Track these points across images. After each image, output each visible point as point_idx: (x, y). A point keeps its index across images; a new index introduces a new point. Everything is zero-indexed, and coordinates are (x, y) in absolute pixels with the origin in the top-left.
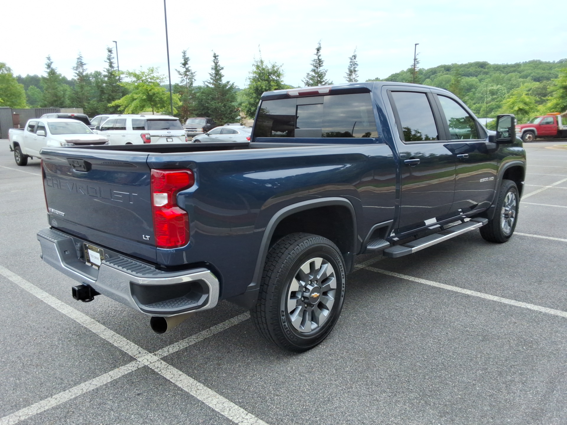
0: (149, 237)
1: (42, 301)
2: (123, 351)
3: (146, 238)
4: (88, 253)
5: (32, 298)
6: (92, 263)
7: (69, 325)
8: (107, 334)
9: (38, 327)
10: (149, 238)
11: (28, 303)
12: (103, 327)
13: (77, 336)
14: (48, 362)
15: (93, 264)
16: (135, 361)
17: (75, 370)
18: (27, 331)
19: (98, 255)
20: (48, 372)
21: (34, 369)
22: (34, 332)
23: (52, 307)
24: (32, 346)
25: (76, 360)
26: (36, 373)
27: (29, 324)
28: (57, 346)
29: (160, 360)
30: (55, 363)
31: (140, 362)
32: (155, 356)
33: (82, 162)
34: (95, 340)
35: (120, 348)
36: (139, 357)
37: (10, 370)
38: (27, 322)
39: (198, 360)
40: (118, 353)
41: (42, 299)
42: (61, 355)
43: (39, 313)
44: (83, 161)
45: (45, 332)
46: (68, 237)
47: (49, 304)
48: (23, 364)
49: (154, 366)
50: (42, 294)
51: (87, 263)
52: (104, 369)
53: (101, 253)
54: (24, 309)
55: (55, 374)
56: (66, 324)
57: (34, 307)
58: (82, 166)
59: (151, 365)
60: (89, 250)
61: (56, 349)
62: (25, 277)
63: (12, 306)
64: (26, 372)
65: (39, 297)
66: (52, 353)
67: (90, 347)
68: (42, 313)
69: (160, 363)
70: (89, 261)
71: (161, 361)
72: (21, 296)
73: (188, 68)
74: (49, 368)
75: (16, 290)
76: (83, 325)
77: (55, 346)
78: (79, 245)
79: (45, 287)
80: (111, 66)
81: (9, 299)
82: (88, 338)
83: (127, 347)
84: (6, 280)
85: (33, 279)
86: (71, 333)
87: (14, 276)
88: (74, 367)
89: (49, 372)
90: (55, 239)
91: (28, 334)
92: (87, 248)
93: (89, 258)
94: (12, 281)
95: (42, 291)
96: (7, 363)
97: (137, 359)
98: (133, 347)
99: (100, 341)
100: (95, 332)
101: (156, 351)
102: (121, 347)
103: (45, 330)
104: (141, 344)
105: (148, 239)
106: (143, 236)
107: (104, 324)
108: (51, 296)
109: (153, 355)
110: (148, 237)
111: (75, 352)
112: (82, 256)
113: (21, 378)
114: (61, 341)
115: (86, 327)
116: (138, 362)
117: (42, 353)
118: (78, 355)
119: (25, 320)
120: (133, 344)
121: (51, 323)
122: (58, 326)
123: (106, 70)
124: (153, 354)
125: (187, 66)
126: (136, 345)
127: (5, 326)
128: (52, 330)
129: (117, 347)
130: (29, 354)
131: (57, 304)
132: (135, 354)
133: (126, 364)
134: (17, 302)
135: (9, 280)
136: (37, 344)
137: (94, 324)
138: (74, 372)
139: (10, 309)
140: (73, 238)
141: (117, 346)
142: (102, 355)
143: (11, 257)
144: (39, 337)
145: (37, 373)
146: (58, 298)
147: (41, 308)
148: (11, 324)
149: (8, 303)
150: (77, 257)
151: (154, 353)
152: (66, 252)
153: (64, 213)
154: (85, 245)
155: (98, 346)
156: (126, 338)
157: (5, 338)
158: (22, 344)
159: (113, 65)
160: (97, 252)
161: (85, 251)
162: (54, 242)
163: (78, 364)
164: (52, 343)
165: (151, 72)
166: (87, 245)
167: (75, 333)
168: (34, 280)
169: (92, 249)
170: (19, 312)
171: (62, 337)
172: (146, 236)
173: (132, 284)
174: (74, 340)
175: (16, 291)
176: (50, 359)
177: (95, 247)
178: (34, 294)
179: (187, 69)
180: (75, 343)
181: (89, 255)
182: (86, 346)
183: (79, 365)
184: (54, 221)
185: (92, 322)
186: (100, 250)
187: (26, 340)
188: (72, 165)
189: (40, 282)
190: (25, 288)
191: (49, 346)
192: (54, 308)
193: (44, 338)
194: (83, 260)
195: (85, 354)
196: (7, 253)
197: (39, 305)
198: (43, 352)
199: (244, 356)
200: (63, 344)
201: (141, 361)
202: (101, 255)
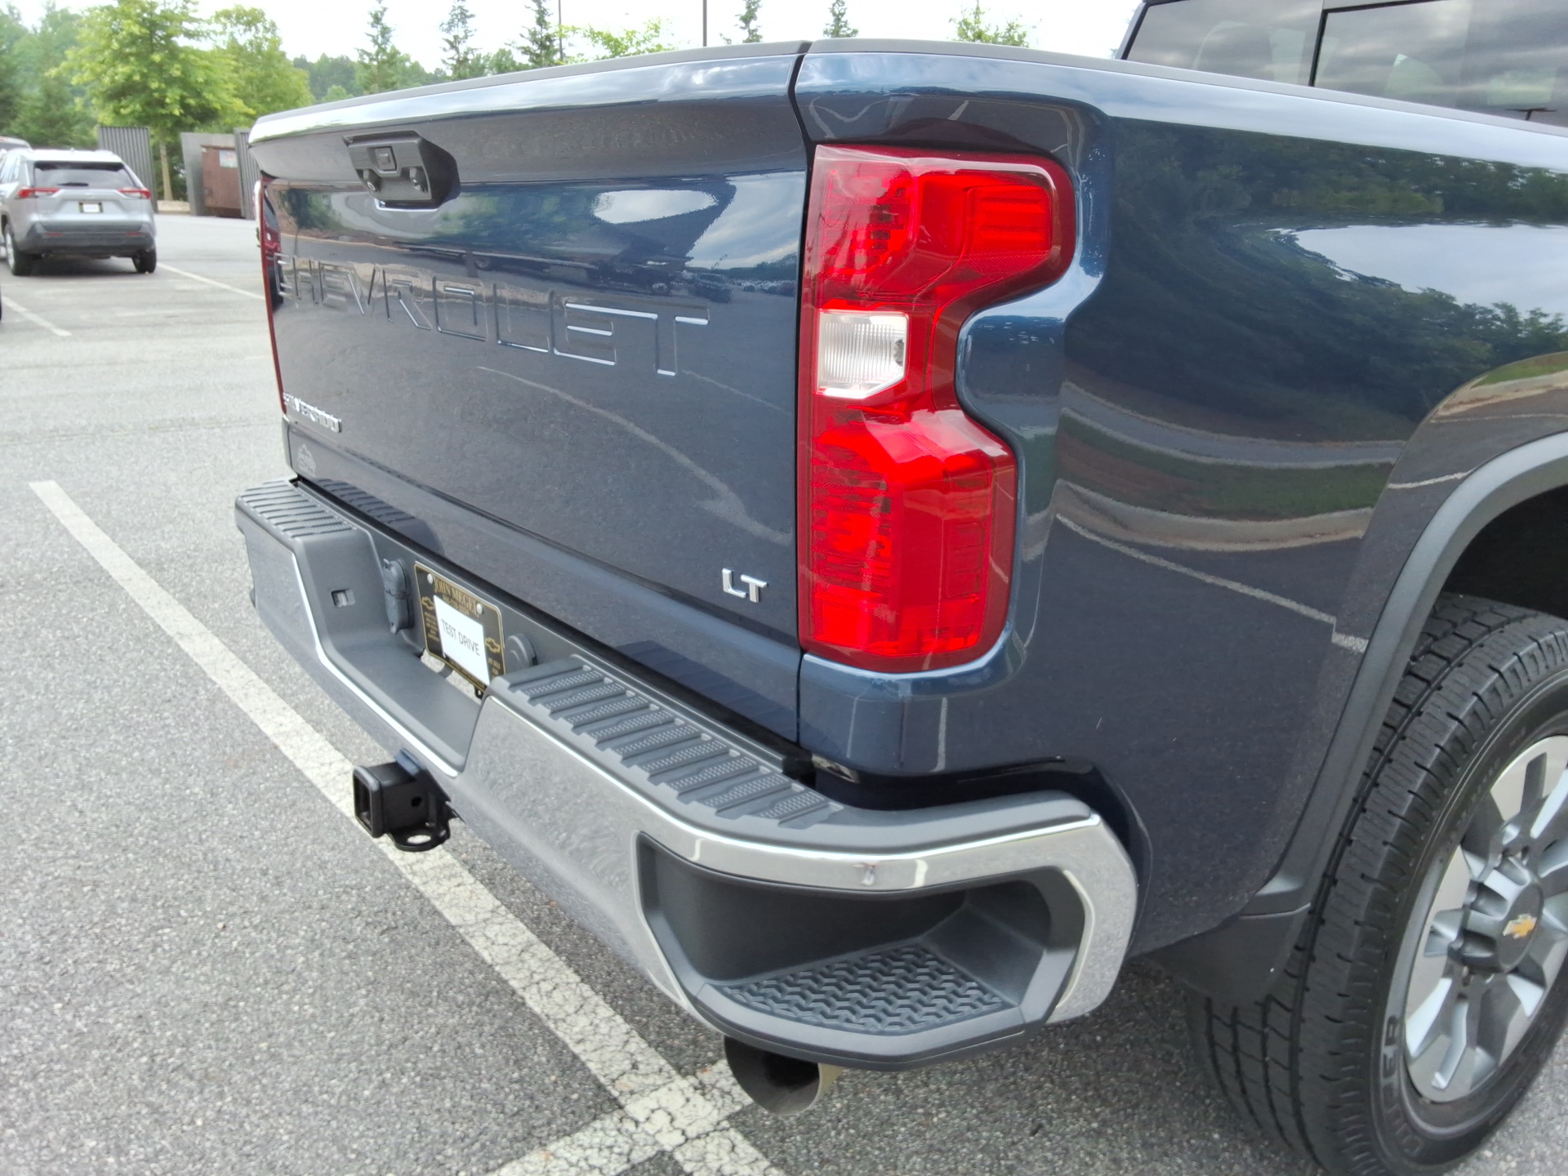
0: (762, 584)
1: (276, 747)
2: (565, 1046)
3: (745, 587)
4: (433, 613)
5: (243, 732)
6: (448, 659)
7: (356, 872)
8: (501, 940)
9: (243, 869)
10: (759, 589)
11: (224, 753)
12: (487, 900)
13: (383, 933)
14: (253, 1062)
15: (450, 665)
16: (616, 1116)
17: (357, 1128)
18: (197, 883)
19: (475, 631)
20: (241, 1125)
21: (191, 1094)
22: (225, 894)
23: (309, 781)
24: (203, 962)
25: (366, 1072)
26: (192, 1122)
27: (213, 850)
28: (299, 975)
29: (725, 1124)
30: (278, 1075)
31: (637, 1123)
32: (703, 1094)
33: (409, 152)
34: (452, 965)
35: (552, 1026)
36: (632, 1093)
37: (95, 1088)
38: (207, 840)
39: (902, 1158)
40: (541, 1055)
41: (277, 741)
42: (311, 1031)
43: (255, 802)
44: (416, 141)
45: (263, 898)
46: (356, 527)
47: (299, 764)
48: (152, 1058)
49: (703, 1159)
50: (280, 719)
51: (428, 659)
52: (483, 1146)
53: (487, 620)
54: (208, 778)
55: (270, 1139)
56: (347, 866)
57: (243, 771)
58: (413, 173)
59: (689, 1155)
60: (436, 598)
61: (295, 991)
62: (236, 642)
63: (168, 761)
64: (154, 1109)
65: (268, 730)
66: (274, 1014)
67: (429, 1004)
68: (268, 801)
69: (727, 1144)
70: (436, 650)
71: (732, 1133)
72: (207, 719)
73: (756, 30)
74: (248, 1102)
75: (197, 692)
76: (410, 877)
77: (292, 977)
78: (394, 571)
79: (295, 688)
80: (541, 22)
81: (164, 726)
82: (423, 949)
83: (583, 1021)
84: (170, 651)
85: (262, 653)
86: (360, 914)
87: (200, 634)
88: (357, 1114)
89: (247, 1127)
90: (299, 531)
91: (200, 901)
92: (429, 591)
93: (438, 635)
94: (191, 654)
95: (284, 704)
96: (91, 1046)
97: (622, 1101)
98: (604, 1028)
99: (471, 973)
100: (453, 921)
101: (703, 1068)
102: (556, 1022)
103: (263, 885)
104: (641, 1011)
105: (754, 598)
106: (726, 572)
107: (490, 882)
108: (309, 728)
109: (696, 1089)
110: (755, 583)
111: (368, 1020)
112: (409, 623)
113: (130, 1141)
114: (317, 954)
115: (422, 888)
116: (629, 1126)
117: (236, 1007)
118: (380, 1043)
119: (201, 827)
120: (605, 1011)
121: (292, 853)
122: (314, 874)
123: (527, 35)
124: (692, 1080)
125: (753, 25)
126: (619, 1019)
127: (125, 850)
128: (293, 889)
129: (540, 1020)
130: (185, 1006)
131: (325, 769)
132: (615, 1071)
133: (578, 1129)
134: (187, 744)
135: (180, 650)
136: (225, 955)
137: (455, 881)
138: (354, 1139)
139: (156, 772)
140: (375, 535)
141: (537, 1010)
142: (475, 1056)
143: (206, 567)
144: (238, 920)
145: (199, 1122)
146: (334, 739)
147: (267, 780)
148: (146, 843)
149: (157, 747)
150: (389, 625)
151: (694, 1074)
152: (341, 597)
153: (336, 421)
154: (423, 574)
155: (460, 998)
156: (576, 972)
157: (112, 911)
158: (166, 947)
159: (547, 18)
160: (472, 615)
161: (423, 601)
162: (292, 550)
163: (373, 1095)
164: (280, 960)
165: (653, 32)
166: (430, 578)
167: (376, 914)
168: (265, 657)
169: (451, 599)
170: (187, 788)
171: (323, 931)
172: (744, 578)
173: (650, 854)
174: (367, 952)
175: (194, 699)
176: (264, 1045)
177: (461, 589)
178: (252, 716)
179: (751, 32)
180: (371, 968)
181: (436, 622)
182: (413, 994)
183: (378, 1103)
184: (304, 453)
185: (446, 866)
186: (485, 610)
187: (186, 928)
188: (366, 175)
189: (281, 669)
190: (229, 686)
191: (269, 976)
192: (312, 786)
193: (255, 927)
194: (413, 637)
195: (405, 1039)
196: (195, 550)
197: (263, 767)
198: (242, 1004)
199: (1116, 1161)
200: (323, 969)
201: (641, 1119)
202: (490, 632)
